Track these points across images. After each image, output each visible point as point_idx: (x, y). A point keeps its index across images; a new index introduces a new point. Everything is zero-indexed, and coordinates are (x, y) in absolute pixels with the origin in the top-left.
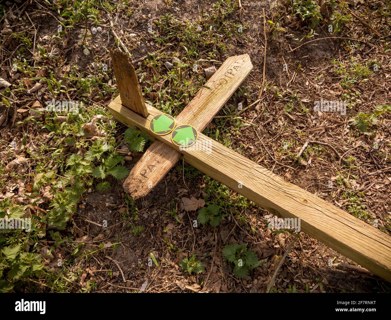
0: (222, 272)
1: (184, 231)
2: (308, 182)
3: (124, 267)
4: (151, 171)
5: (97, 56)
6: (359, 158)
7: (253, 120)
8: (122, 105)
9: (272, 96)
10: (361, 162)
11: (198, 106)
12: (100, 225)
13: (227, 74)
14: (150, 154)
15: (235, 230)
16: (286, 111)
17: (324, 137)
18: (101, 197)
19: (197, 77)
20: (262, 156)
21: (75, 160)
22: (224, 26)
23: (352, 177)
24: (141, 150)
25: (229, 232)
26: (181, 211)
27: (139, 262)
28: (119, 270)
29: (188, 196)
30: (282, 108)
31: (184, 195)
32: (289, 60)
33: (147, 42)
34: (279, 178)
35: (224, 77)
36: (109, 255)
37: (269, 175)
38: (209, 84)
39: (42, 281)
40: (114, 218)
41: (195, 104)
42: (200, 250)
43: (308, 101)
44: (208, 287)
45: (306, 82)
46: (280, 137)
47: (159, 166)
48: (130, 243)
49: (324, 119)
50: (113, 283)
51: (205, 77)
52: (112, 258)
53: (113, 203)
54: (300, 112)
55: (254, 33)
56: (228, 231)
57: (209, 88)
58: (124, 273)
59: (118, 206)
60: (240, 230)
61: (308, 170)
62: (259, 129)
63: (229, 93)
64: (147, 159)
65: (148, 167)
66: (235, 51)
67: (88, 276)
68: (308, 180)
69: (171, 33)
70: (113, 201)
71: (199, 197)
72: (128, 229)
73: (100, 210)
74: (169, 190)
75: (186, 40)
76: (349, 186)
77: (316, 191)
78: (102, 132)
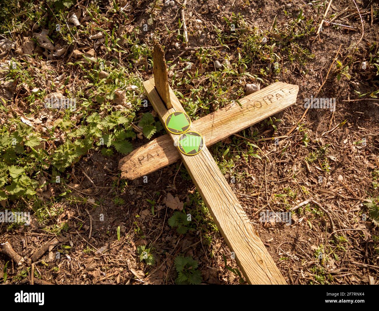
0: (167, 273)
1: (156, 222)
2: (288, 238)
3: (95, 225)
4: (148, 160)
5: (159, 28)
6: (353, 241)
7: (270, 153)
8: (155, 87)
9: (302, 138)
10: (352, 247)
11: (221, 118)
12: (92, 181)
13: (266, 98)
14: (155, 144)
15: (198, 245)
16: (307, 159)
17: (330, 203)
18: (102, 159)
19: (238, 88)
20: (258, 191)
21: (94, 119)
22: (290, 47)
23: (334, 256)
24: (149, 137)
25: (192, 244)
26: (162, 204)
27: (108, 228)
28: (90, 225)
29: (174, 194)
30: (305, 155)
31: (172, 191)
32: (340, 108)
33: (209, 33)
34: (251, 227)
35: (261, 100)
36: (89, 209)
37: (243, 219)
38: (244, 100)
39: (31, 203)
40: (106, 181)
41: (220, 114)
42: (159, 246)
43: (335, 160)
44: (150, 279)
45: (345, 139)
46: (287, 181)
47: (157, 159)
48: (108, 208)
49: (341, 186)
50: (81, 234)
51: (245, 91)
52: (90, 212)
53: (110, 169)
54: (320, 167)
55: (318, 66)
56: (191, 242)
57: (240, 105)
58: (92, 230)
59: (114, 173)
60: (202, 248)
61: (295, 227)
62: (271, 164)
63: (256, 119)
64: (151, 147)
65: (147, 156)
66: (289, 77)
67: (66, 217)
68: (289, 236)
69: (234, 34)
70: (111, 167)
71: (183, 200)
72: (113, 196)
73: (97, 169)
74: (161, 180)
75: (245, 47)
76: (323, 263)
77: (290, 250)
78: (128, 104)
